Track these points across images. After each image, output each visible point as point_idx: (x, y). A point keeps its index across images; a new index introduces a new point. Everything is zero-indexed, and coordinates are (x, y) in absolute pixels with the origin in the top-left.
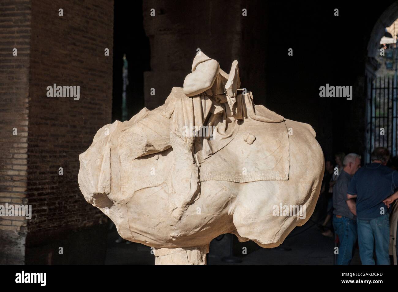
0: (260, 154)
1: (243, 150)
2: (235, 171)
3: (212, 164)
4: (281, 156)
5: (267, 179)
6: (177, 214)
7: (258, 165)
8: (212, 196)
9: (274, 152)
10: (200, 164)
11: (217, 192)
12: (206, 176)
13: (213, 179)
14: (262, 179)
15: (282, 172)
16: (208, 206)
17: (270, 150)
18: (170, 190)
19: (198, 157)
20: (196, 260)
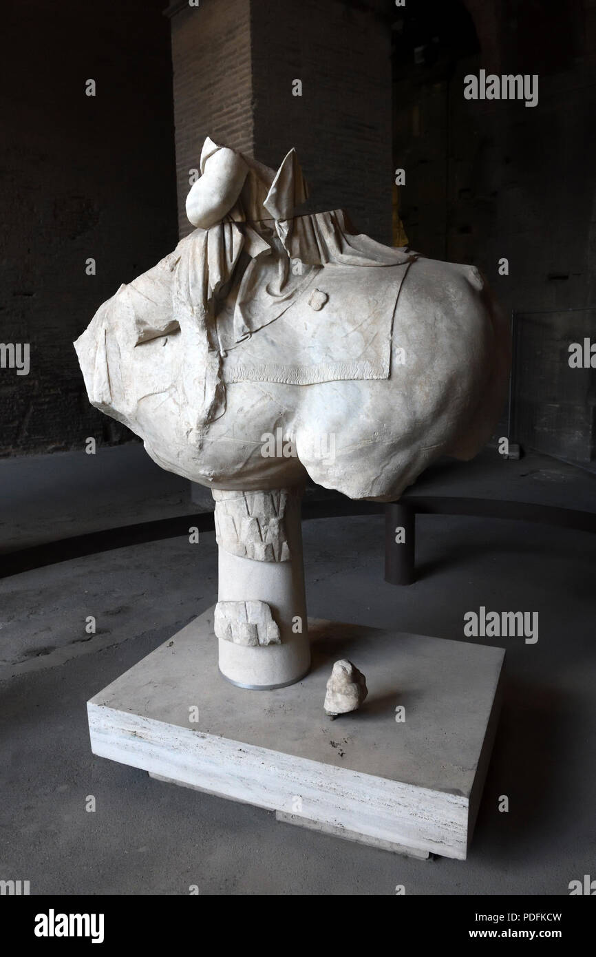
0: (335, 330)
1: (307, 323)
2: (289, 364)
3: (249, 351)
4: (375, 333)
5: (346, 378)
6: (193, 438)
7: (332, 350)
8: (246, 409)
9: (361, 325)
10: (225, 351)
11: (254, 402)
12: (235, 374)
13: (247, 379)
14: (336, 379)
15: (375, 363)
16: (243, 428)
17: (355, 321)
18: (180, 400)
19: (224, 339)
20: (263, 512)
